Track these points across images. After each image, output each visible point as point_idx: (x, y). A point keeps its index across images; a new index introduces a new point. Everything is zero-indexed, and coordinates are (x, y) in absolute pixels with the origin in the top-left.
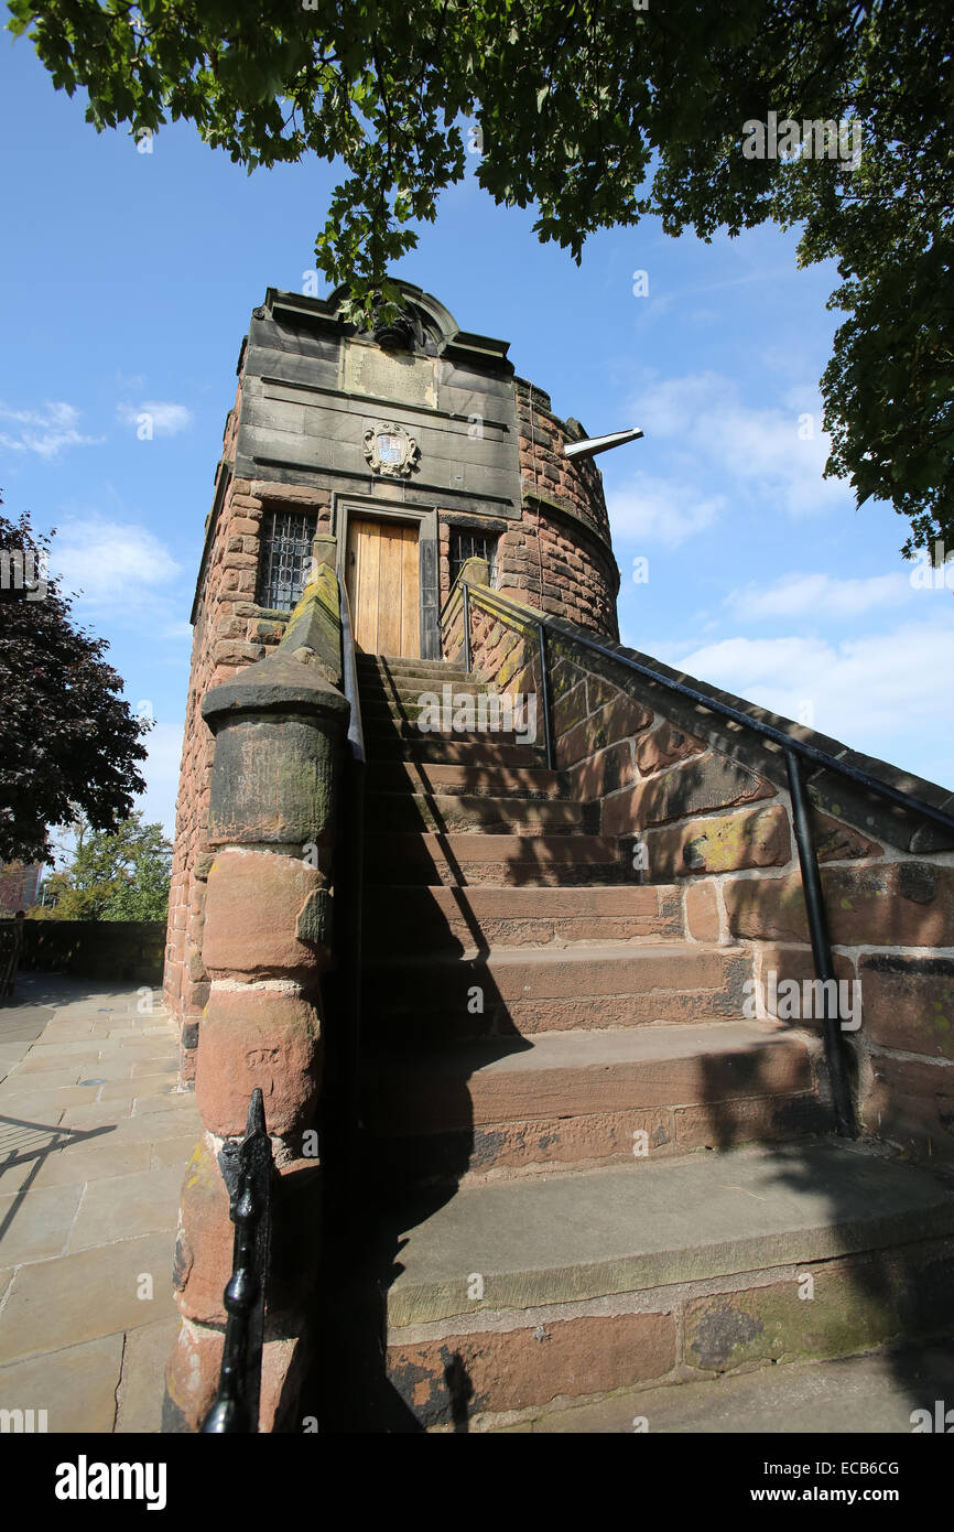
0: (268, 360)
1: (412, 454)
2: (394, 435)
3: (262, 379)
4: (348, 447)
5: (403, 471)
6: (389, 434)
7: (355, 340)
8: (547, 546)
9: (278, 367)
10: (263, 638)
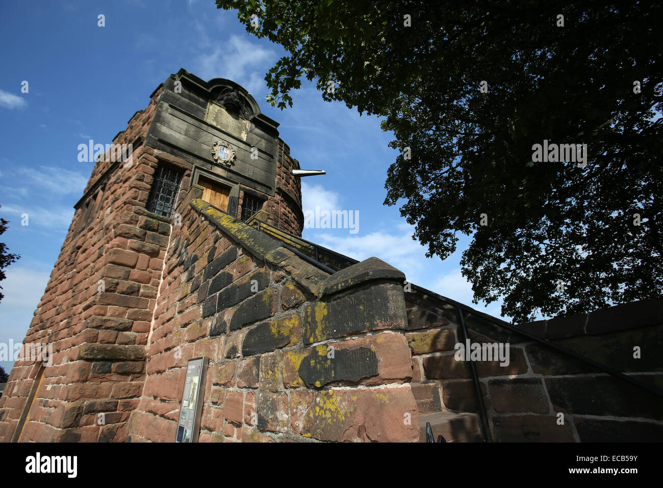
0: (174, 98)
1: (233, 157)
2: (226, 147)
3: (170, 106)
4: (204, 147)
5: (228, 163)
6: (224, 146)
7: (215, 102)
8: (283, 210)
9: (178, 102)
10: (147, 227)
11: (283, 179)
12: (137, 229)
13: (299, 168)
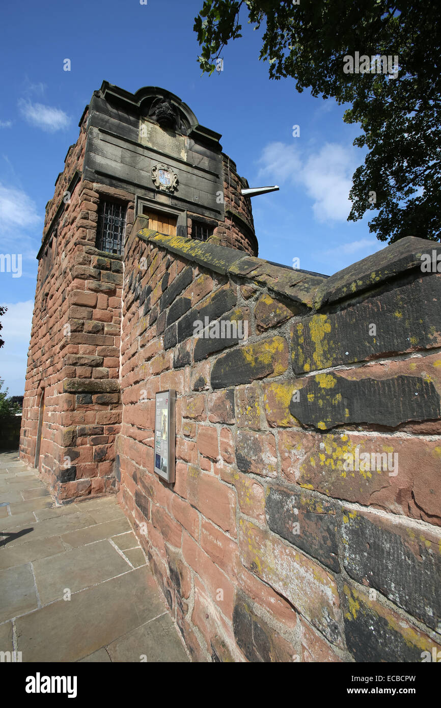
0: (102, 120)
1: (175, 182)
2: (167, 171)
3: (100, 130)
4: (143, 173)
5: (171, 189)
6: (164, 170)
7: (147, 119)
8: (235, 236)
9: (108, 124)
10: (100, 266)
11: (232, 201)
12: (91, 270)
13: (247, 187)
